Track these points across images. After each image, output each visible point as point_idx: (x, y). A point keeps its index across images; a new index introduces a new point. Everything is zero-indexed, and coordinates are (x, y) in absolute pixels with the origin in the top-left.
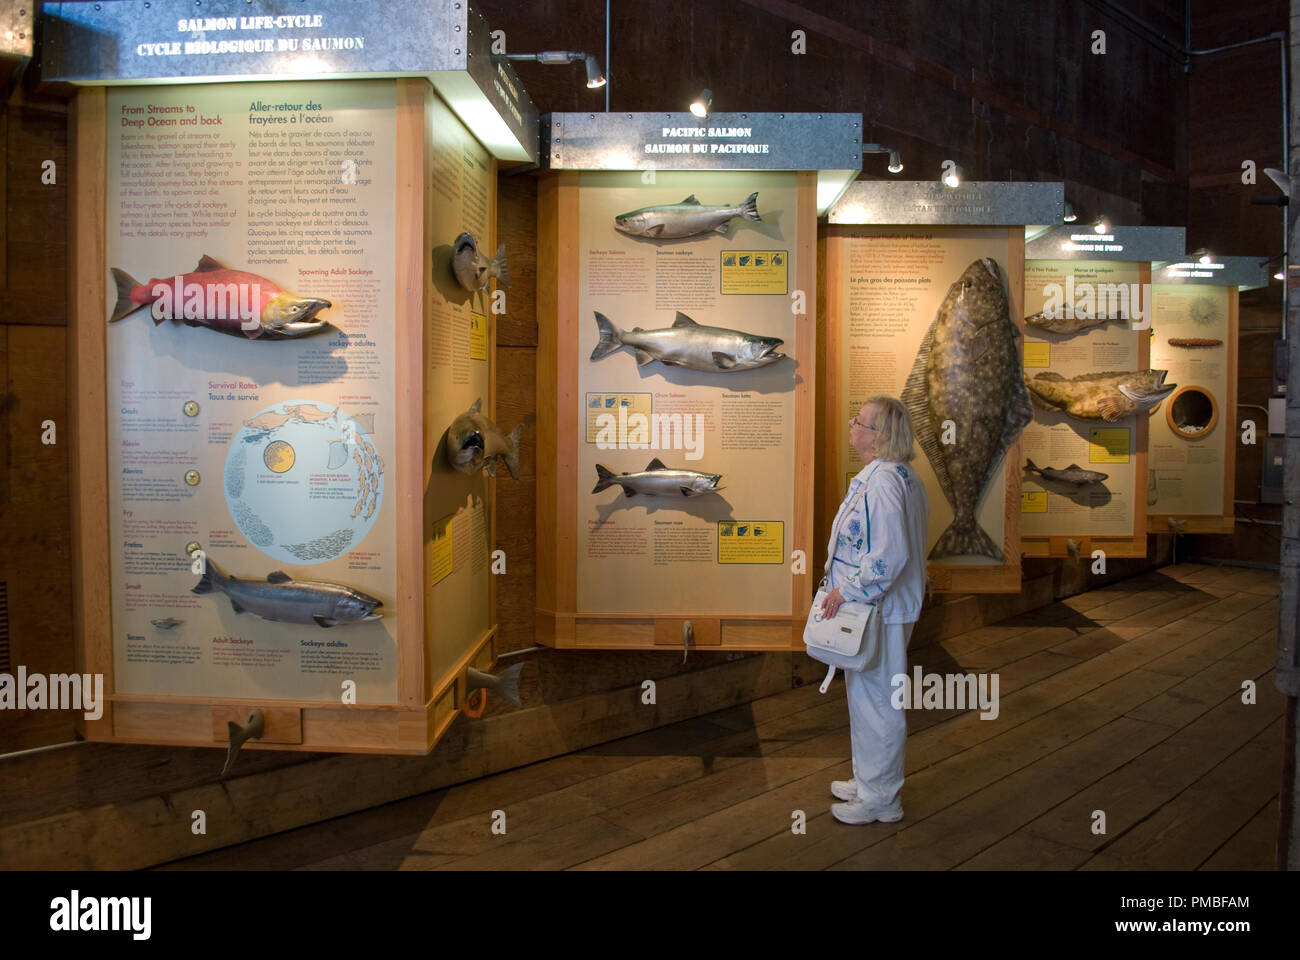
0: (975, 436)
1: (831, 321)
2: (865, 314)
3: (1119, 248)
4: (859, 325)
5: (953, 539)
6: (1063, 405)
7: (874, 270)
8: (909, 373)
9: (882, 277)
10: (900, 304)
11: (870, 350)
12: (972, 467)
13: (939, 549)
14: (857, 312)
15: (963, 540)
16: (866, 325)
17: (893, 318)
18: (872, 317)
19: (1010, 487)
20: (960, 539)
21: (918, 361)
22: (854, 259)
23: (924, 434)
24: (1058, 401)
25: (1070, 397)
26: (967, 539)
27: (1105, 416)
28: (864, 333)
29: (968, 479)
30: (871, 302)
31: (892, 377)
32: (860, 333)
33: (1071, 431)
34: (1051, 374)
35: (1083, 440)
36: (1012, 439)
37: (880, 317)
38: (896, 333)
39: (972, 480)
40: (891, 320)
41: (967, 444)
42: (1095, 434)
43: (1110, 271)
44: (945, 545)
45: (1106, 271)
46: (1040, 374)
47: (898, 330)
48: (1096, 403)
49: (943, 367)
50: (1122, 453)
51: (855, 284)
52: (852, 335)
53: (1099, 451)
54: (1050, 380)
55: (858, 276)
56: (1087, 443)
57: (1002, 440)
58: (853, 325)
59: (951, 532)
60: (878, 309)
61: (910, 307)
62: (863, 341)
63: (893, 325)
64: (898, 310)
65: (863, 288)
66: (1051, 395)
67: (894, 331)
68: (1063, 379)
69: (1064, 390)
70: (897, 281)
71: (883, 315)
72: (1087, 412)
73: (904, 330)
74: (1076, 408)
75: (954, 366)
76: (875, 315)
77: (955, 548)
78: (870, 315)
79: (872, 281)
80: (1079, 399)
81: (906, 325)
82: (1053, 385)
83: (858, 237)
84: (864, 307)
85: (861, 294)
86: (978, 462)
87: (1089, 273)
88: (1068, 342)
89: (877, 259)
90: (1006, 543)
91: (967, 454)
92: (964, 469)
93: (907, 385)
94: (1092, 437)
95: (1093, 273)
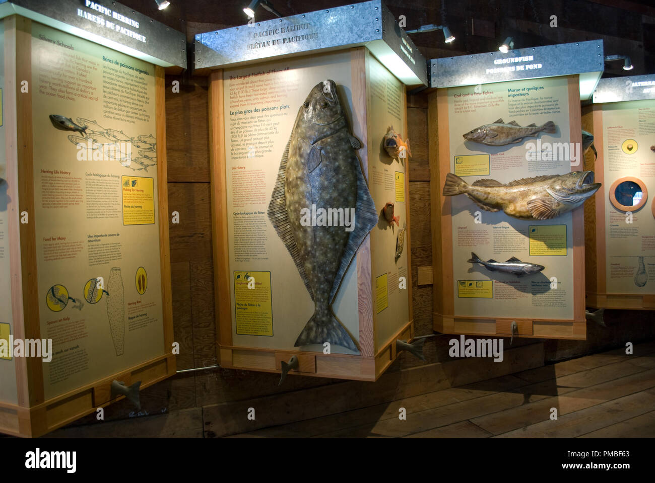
0: (318, 240)
1: (216, 148)
2: (241, 140)
3: (540, 66)
4: (237, 149)
5: (314, 329)
6: (498, 206)
7: (246, 103)
8: (274, 187)
9: (253, 108)
10: (267, 129)
11: (246, 169)
12: (319, 267)
13: (303, 337)
14: (235, 139)
15: (323, 331)
16: (243, 149)
17: (261, 141)
18: (247, 142)
19: (361, 285)
20: (320, 330)
21: (279, 176)
22: (233, 96)
23: (287, 238)
24: (494, 203)
25: (504, 200)
26: (325, 330)
27: (534, 215)
28: (241, 155)
29: (319, 278)
30: (245, 129)
31: (262, 191)
32: (238, 156)
33: (512, 228)
34: (488, 180)
35: (523, 236)
36: (359, 241)
37: (252, 141)
38: (264, 154)
39: (322, 279)
40: (260, 143)
41: (312, 247)
42: (534, 230)
43: (540, 88)
44: (308, 335)
45: (537, 89)
46: (478, 181)
47: (266, 151)
48: (525, 203)
49: (291, 180)
50: (559, 246)
51: (233, 117)
52: (233, 158)
53: (538, 246)
54: (487, 186)
55: (235, 110)
56: (527, 239)
57: (351, 242)
58: (233, 150)
59: (312, 323)
60: (250, 135)
61: (274, 131)
62: (240, 162)
63: (262, 147)
64: (266, 134)
65: (239, 119)
66: (487, 198)
67: (263, 152)
68: (499, 185)
69: (499, 193)
70: (263, 110)
71: (254, 139)
72: (520, 212)
73: (270, 151)
74: (510, 209)
75: (297, 178)
76: (248, 140)
77: (316, 337)
78: (245, 140)
79: (246, 112)
80: (512, 201)
81: (271, 146)
82: (488, 190)
83: (234, 78)
84: (240, 134)
85: (239, 124)
86: (325, 263)
87: (521, 92)
88: (505, 153)
89: (248, 94)
90: (360, 336)
91: (314, 256)
92: (314, 269)
93: (273, 197)
94: (530, 233)
95: (526, 92)
